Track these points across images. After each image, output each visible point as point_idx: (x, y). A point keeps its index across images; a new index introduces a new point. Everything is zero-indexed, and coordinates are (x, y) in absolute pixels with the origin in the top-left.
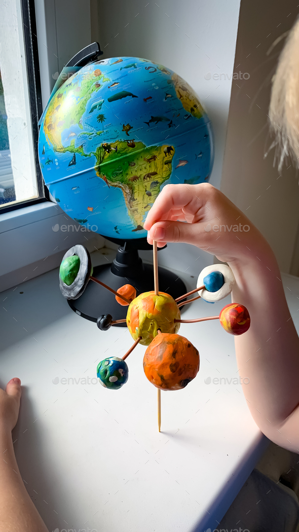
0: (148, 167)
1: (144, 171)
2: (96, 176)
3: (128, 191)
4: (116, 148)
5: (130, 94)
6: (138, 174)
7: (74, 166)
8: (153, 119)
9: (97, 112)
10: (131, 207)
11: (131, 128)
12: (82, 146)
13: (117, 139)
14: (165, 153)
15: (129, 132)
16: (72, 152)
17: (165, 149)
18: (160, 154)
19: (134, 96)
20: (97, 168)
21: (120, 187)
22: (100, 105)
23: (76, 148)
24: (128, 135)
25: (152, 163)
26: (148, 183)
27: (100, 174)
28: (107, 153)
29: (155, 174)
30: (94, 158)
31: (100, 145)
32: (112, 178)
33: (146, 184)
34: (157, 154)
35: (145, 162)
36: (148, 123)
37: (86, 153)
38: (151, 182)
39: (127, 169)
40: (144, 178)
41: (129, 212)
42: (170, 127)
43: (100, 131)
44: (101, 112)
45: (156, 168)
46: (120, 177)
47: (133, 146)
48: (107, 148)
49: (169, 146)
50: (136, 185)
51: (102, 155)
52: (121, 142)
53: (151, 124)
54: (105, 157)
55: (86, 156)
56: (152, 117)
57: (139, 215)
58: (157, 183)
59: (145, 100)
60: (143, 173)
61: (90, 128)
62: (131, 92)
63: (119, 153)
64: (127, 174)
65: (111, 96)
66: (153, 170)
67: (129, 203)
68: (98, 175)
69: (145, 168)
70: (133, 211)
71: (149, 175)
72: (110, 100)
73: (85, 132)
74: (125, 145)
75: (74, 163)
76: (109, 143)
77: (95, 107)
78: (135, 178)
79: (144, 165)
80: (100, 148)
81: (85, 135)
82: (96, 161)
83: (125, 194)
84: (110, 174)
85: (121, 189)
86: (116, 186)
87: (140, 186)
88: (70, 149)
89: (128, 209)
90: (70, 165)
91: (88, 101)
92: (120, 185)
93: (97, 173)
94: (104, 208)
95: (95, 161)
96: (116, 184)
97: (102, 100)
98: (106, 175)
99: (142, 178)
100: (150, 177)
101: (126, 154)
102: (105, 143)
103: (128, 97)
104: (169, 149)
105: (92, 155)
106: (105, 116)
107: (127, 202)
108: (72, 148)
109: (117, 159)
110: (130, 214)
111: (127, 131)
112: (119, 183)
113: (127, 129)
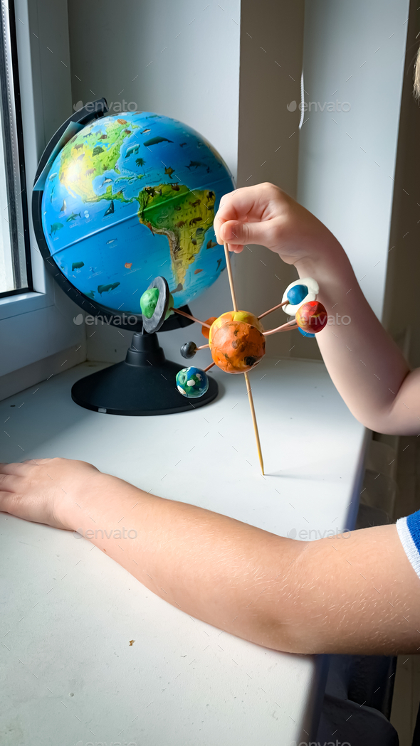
0: (193, 212)
1: (190, 215)
2: (139, 224)
3: (174, 239)
4: (160, 191)
5: (166, 140)
6: (184, 219)
7: (112, 214)
8: (192, 164)
9: (134, 157)
10: (176, 259)
11: (173, 171)
12: (121, 192)
13: (160, 183)
14: (208, 198)
15: (171, 175)
16: (108, 199)
17: (208, 193)
18: (203, 198)
19: (169, 141)
20: (140, 214)
21: (166, 234)
22: (137, 149)
23: (114, 194)
24: (171, 178)
25: (197, 207)
26: (193, 230)
27: (143, 220)
28: (151, 197)
29: (200, 219)
30: (137, 204)
31: (143, 189)
32: (157, 224)
33: (192, 230)
34: (201, 199)
35: (190, 206)
36: (188, 167)
37: (126, 199)
38: (196, 228)
39: (173, 213)
40: (190, 224)
41: (172, 266)
42: (208, 172)
43: (141, 175)
44: (139, 156)
45: (201, 213)
46: (165, 223)
47: (177, 189)
48: (151, 192)
49: (210, 191)
50: (182, 231)
51: (146, 200)
52: (165, 185)
53: (192, 168)
54: (150, 202)
55: (127, 201)
56: (192, 162)
57: (182, 269)
58: (202, 229)
59: (182, 145)
60: (189, 218)
61: (129, 172)
62: (166, 138)
63: (164, 196)
64: (173, 219)
65: (146, 140)
66: (198, 216)
67: (174, 253)
68: (141, 222)
69: (191, 213)
70: (177, 264)
71: (195, 221)
72: (147, 145)
73: (124, 177)
74: (169, 188)
75: (112, 211)
76: (152, 187)
77: (131, 151)
78: (181, 224)
79: (189, 210)
80: (143, 192)
81: (125, 180)
82: (139, 206)
83: (170, 242)
84: (154, 219)
85: (166, 237)
86: (161, 233)
87: (186, 233)
88: (106, 196)
89: (172, 262)
90: (106, 214)
91: (121, 147)
92: (166, 232)
93: (140, 219)
94: (146, 262)
95: (137, 207)
96: (161, 231)
97: (138, 145)
98: (151, 221)
99: (188, 224)
100: (195, 223)
101: (171, 197)
102: (147, 187)
103: (163, 142)
104: (211, 194)
105: (134, 200)
106: (144, 160)
107: (172, 252)
108: (109, 195)
109: (163, 202)
110: (173, 268)
111: (170, 174)
112: (165, 230)
113: (170, 172)
